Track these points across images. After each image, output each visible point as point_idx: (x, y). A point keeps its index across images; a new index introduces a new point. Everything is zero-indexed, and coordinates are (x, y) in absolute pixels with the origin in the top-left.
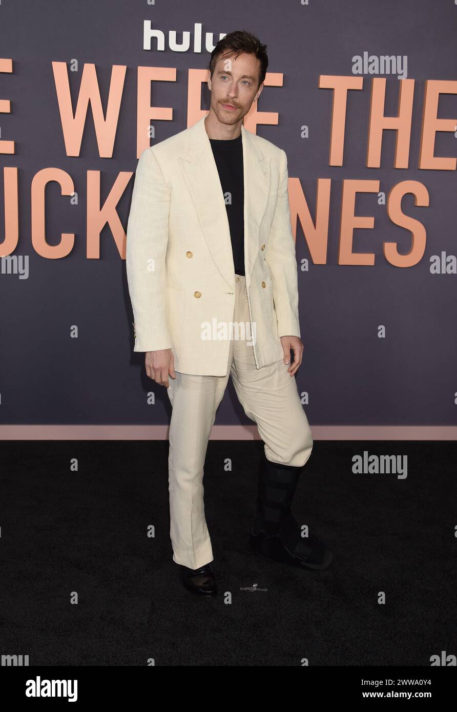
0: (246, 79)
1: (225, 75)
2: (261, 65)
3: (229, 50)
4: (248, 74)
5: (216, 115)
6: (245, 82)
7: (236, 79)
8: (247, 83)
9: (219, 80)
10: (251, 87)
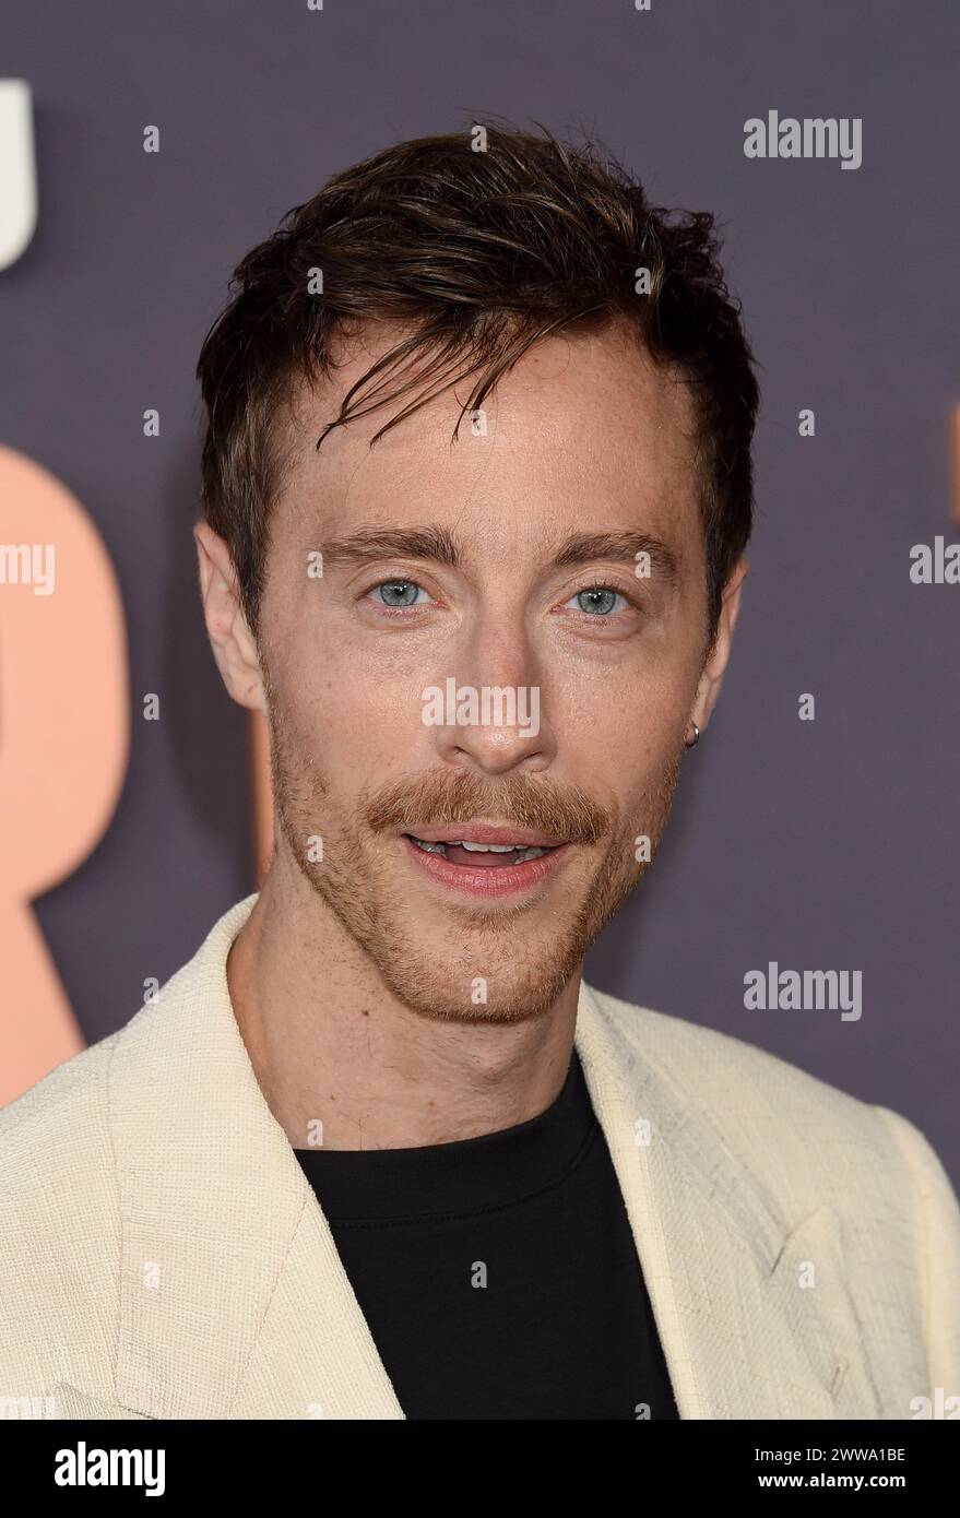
0: (596, 573)
1: (400, 568)
2: (701, 409)
3: (389, 338)
4: (599, 518)
5: (364, 944)
6: (597, 597)
7: (502, 589)
8: (621, 605)
9: (339, 615)
10: (656, 629)
